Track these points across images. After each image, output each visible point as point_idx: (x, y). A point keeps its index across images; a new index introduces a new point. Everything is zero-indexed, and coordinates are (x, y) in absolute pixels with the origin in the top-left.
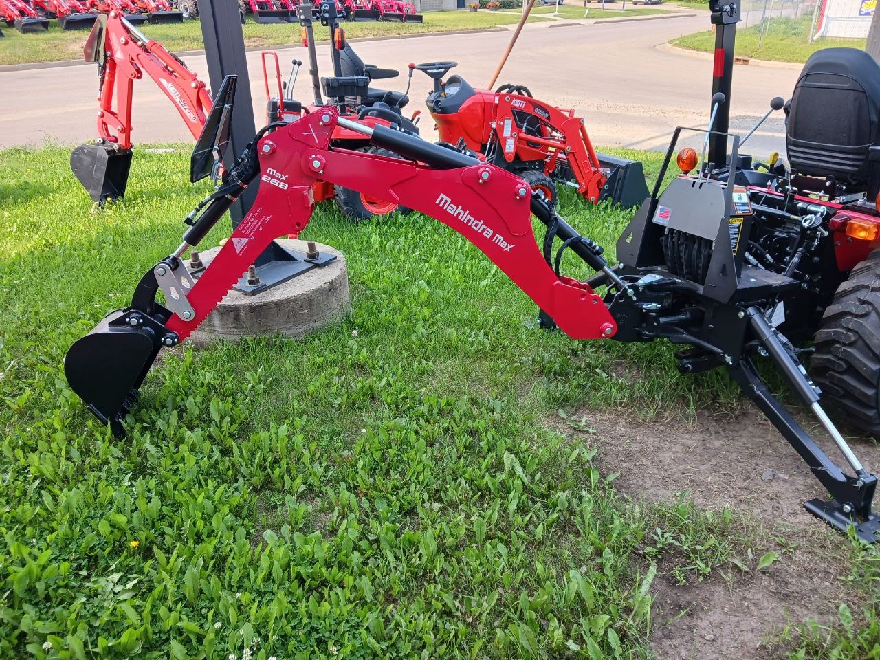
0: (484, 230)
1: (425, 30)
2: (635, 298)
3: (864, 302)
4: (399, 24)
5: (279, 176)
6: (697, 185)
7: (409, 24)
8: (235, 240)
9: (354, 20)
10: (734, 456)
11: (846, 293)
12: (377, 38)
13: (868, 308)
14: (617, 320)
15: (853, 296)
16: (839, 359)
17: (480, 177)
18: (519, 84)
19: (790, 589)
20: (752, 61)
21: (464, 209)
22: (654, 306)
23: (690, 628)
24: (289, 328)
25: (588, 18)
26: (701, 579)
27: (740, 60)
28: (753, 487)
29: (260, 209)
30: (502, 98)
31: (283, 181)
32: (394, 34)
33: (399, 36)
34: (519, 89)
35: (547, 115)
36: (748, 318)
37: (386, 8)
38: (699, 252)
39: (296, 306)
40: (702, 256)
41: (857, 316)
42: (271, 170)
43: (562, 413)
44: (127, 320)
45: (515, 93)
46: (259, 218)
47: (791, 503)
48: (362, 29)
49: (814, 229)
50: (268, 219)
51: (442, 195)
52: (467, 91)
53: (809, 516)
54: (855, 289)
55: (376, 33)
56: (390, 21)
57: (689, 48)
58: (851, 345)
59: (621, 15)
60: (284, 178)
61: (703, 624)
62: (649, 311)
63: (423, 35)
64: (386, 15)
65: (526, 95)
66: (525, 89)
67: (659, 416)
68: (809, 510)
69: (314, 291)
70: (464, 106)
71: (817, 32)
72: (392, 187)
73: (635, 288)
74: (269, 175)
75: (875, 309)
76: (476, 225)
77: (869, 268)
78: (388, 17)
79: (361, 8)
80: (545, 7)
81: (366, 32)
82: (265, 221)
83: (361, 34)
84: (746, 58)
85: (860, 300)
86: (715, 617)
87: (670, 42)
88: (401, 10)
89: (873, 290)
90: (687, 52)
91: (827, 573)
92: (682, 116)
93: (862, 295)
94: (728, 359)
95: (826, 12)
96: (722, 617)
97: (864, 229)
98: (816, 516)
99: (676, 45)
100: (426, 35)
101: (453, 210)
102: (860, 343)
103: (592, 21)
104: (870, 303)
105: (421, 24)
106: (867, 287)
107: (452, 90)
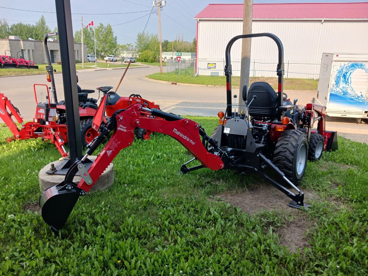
0: (187, 139)
1: (40, 72)
2: (227, 155)
3: (284, 148)
4: (27, 70)
5: (123, 127)
6: (237, 121)
7: (32, 69)
8: (108, 152)
9: (3, 68)
10: (263, 198)
11: (278, 146)
12: (17, 75)
13: (286, 149)
14: (224, 163)
15: (281, 147)
16: (282, 164)
17: (186, 122)
18: (137, 94)
19: (299, 225)
20: (178, 83)
21: (181, 133)
22: (233, 157)
23: (284, 240)
24: (101, 187)
25: (109, 67)
26: (279, 228)
27: (174, 83)
28: (273, 204)
29: (117, 139)
30: (133, 99)
31: (125, 129)
32: (25, 74)
33: (28, 75)
34: (137, 96)
35: (148, 105)
36: (260, 156)
37: (19, 62)
38: (241, 139)
39: (104, 178)
40: (242, 141)
41: (284, 152)
42: (121, 126)
43: (211, 196)
44: (67, 188)
45: (136, 97)
46: (116, 143)
47: (285, 206)
48: (9, 72)
49: (266, 130)
50: (119, 142)
51: (175, 129)
52: (118, 97)
53: (291, 208)
54: (281, 145)
55: (16, 73)
56: (22, 68)
57: (154, 79)
58: (284, 160)
59: (122, 66)
60: (125, 128)
61: (286, 238)
62: (232, 158)
63: (39, 74)
64: (20, 66)
65: (139, 97)
66: (139, 96)
67: (237, 192)
68: (290, 206)
69: (109, 171)
70: (117, 102)
71: (196, 73)
72: (160, 128)
73: (227, 152)
74: (120, 127)
75: (288, 149)
76: (185, 137)
77: (282, 139)
78: (20, 67)
79: (7, 62)
80: (90, 63)
81: (11, 73)
82: (118, 143)
83: (8, 74)
84: (175, 83)
85: (283, 148)
86: (288, 236)
87: (146, 77)
88: (27, 63)
89: (286, 144)
90: (154, 80)
91: (304, 219)
92: (165, 103)
93: (284, 146)
94: (256, 169)
95: (197, 67)
96: (289, 235)
97: (280, 129)
98: (292, 207)
99: (149, 78)
100: (41, 74)
101: (178, 133)
102: (286, 159)
103: (111, 69)
104: (286, 148)
105: (38, 70)
106: (284, 144)
107: (112, 97)
